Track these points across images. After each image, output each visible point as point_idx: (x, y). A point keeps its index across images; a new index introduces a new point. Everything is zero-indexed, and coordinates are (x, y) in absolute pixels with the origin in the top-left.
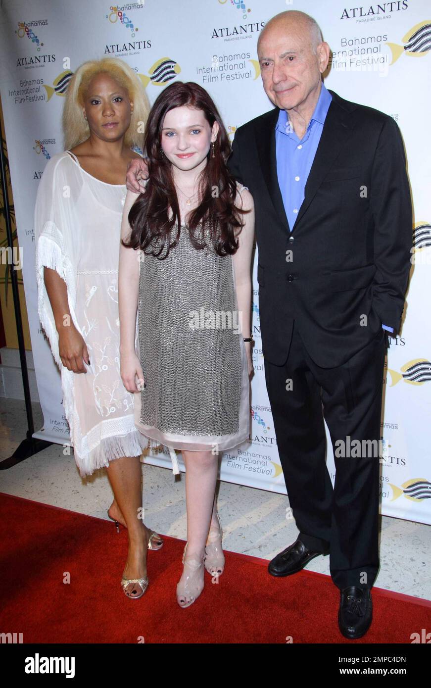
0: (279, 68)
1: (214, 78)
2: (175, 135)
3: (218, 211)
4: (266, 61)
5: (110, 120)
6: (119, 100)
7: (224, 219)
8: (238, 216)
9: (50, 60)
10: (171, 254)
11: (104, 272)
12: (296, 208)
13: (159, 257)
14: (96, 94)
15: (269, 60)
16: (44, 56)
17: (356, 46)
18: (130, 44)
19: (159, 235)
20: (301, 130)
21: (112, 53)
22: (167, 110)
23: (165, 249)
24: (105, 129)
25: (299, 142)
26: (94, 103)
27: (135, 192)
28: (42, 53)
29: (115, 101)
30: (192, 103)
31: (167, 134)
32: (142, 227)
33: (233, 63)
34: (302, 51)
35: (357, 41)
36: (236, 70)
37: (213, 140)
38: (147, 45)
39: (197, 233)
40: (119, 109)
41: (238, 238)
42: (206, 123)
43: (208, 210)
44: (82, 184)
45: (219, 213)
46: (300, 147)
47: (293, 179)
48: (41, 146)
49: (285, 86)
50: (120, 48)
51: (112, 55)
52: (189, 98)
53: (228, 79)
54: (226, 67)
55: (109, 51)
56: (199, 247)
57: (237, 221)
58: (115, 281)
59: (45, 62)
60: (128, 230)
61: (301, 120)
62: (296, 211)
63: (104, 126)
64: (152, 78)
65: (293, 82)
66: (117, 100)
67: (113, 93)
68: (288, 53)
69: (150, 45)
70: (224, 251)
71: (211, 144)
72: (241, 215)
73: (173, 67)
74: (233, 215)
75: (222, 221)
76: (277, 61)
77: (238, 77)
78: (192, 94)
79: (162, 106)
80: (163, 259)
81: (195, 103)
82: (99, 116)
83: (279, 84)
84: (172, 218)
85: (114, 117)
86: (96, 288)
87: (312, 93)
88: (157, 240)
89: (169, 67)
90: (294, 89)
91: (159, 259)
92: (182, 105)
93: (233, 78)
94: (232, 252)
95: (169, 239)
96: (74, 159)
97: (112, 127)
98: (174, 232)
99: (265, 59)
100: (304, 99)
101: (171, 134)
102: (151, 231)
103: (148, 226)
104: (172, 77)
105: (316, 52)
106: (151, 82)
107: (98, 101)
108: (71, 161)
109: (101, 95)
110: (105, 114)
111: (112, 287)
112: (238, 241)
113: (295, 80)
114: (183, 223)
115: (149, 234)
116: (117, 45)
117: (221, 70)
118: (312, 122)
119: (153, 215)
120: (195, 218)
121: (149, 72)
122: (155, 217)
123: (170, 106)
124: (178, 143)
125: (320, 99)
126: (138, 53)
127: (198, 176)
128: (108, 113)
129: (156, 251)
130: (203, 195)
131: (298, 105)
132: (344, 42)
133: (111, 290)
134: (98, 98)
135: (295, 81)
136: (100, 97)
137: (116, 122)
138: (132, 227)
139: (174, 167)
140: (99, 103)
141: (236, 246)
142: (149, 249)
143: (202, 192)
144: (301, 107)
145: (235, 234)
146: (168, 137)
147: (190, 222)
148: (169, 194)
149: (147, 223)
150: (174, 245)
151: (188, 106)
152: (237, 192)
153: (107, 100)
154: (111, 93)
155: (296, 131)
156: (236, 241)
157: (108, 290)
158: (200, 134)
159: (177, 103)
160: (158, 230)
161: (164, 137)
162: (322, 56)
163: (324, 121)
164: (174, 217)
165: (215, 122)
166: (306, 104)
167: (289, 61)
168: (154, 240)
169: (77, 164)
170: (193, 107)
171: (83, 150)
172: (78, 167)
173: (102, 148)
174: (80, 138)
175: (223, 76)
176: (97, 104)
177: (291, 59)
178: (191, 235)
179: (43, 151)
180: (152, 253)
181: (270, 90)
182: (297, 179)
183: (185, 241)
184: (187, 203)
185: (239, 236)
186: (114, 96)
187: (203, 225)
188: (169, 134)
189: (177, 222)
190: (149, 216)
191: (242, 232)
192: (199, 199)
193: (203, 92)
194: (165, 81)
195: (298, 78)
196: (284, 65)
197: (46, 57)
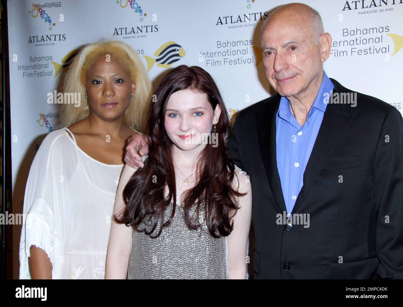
0: (281, 57)
1: (217, 63)
2: (177, 116)
3: (214, 192)
4: (268, 50)
5: (109, 100)
6: (121, 81)
7: (220, 201)
8: (234, 198)
9: (61, 39)
10: (164, 232)
11: (92, 253)
12: (294, 195)
13: (152, 235)
14: (98, 75)
15: (272, 49)
16: (55, 35)
17: (358, 36)
18: (138, 28)
19: (153, 213)
20: (301, 116)
21: (120, 35)
22: (171, 92)
23: (158, 228)
24: (104, 109)
25: (299, 128)
26: (95, 82)
27: (133, 167)
28: (53, 32)
29: (116, 82)
30: (196, 87)
31: (170, 115)
32: (137, 204)
33: (236, 48)
34: (304, 41)
35: (359, 32)
36: (239, 56)
37: (215, 121)
38: (154, 29)
39: (192, 213)
40: (119, 90)
41: (233, 221)
42: (209, 106)
43: (205, 191)
44: (77, 162)
45: (216, 194)
46: (300, 134)
47: (291, 164)
48: (45, 119)
49: (287, 74)
50: (129, 30)
51: (120, 38)
52: (193, 81)
53: (231, 63)
54: (229, 53)
55: (117, 33)
56: (192, 227)
57: (233, 203)
58: (102, 263)
59: (55, 40)
60: (121, 205)
61: (302, 106)
62: (295, 198)
63: (103, 106)
64: (157, 60)
65: (294, 71)
66: (118, 81)
67: (116, 74)
68: (290, 43)
69: (157, 29)
70: (217, 233)
71: (213, 125)
72: (236, 197)
73: (178, 50)
74: (229, 197)
75: (218, 202)
76: (280, 50)
77: (240, 62)
78: (197, 78)
79: (166, 88)
80: (156, 237)
81: (200, 87)
82: (99, 95)
83: (281, 73)
84: (168, 197)
85: (114, 98)
86: (82, 269)
87: (314, 81)
88: (151, 218)
89: (174, 50)
90: (295, 78)
91: (151, 237)
92: (186, 88)
93: (235, 63)
94: (226, 234)
95: (163, 217)
96: (71, 137)
97: (111, 106)
98: (168, 211)
99: (268, 48)
100: (305, 87)
101: (174, 115)
102: (145, 208)
103: (142, 202)
104: (177, 60)
105: (319, 42)
106: (156, 63)
107: (99, 82)
108: (68, 138)
109: (103, 75)
110: (105, 94)
111: (99, 269)
112: (233, 224)
113: (297, 68)
114: (178, 203)
115: (144, 211)
116: (126, 28)
117: (224, 55)
118: (313, 109)
119: (149, 192)
120: (191, 197)
121: (155, 55)
122: (150, 195)
123: (174, 89)
124: (181, 125)
125: (322, 88)
126: (145, 36)
127: (197, 156)
128: (108, 93)
129: (149, 230)
130: (200, 175)
131: (299, 93)
132: (345, 32)
133: (97, 271)
134: (100, 78)
135: (297, 71)
136: (101, 77)
137: (115, 102)
138: (126, 203)
139: (175, 147)
140: (101, 83)
141: (231, 228)
142: (142, 226)
143: (200, 172)
144: (302, 95)
145: (230, 216)
146: (171, 118)
147: (185, 201)
148: (167, 174)
149: (142, 199)
150: (168, 224)
151: (191, 89)
152: (235, 174)
153: (108, 80)
154: (112, 74)
155: (296, 117)
156: (231, 224)
157: (95, 272)
158: (203, 116)
159: (182, 85)
160: (152, 207)
161: (167, 117)
162: (324, 46)
163: (325, 109)
164: (170, 195)
165: (218, 105)
166: (308, 92)
167: (291, 50)
168: (148, 218)
169: (74, 143)
170: (197, 91)
171: (81, 128)
172: (74, 146)
173: (100, 127)
174: (79, 115)
175: (226, 60)
176: (99, 83)
177: (293, 48)
178: (186, 216)
179: (46, 124)
180: (145, 230)
181: (272, 77)
182: (297, 165)
183: (178, 221)
184: (184, 182)
185: (233, 218)
186: (116, 77)
187: (199, 206)
188: (172, 116)
189: (172, 201)
190: (145, 193)
191: (237, 214)
192: (196, 179)
193: (207, 76)
194: (169, 63)
195: (299, 67)
196: (286, 54)
197: (56, 36)
